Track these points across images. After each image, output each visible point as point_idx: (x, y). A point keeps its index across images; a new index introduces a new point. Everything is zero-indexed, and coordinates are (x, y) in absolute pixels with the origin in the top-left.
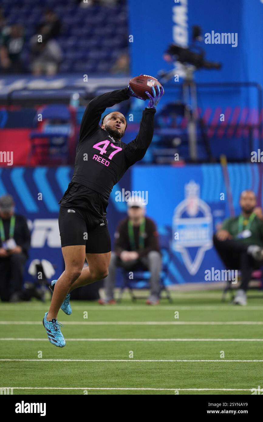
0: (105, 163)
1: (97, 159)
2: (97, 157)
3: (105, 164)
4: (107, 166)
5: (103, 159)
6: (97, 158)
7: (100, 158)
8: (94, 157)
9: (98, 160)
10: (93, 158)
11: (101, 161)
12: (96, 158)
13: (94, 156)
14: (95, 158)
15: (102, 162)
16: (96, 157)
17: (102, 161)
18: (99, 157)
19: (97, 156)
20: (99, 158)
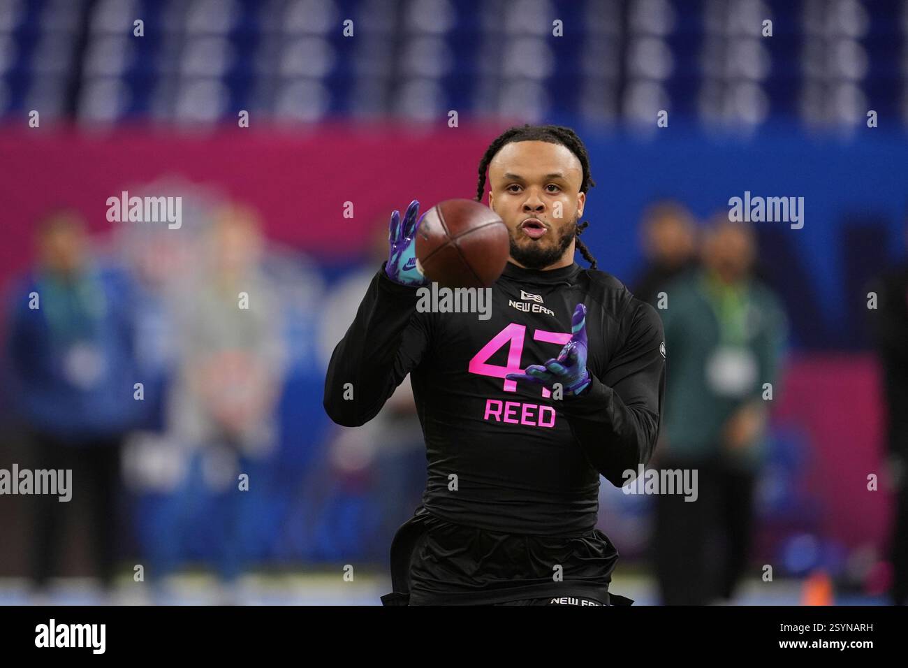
0: (535, 419)
1: (502, 416)
2: (500, 407)
3: (541, 424)
4: (551, 425)
5: (525, 406)
6: (499, 412)
7: (512, 408)
8: (488, 412)
9: (506, 420)
10: (486, 417)
11: (518, 416)
12: (497, 414)
13: (488, 406)
14: (493, 412)
15: (524, 422)
16: (494, 407)
17: (524, 414)
18: (508, 404)
19: (500, 404)
20: (507, 407)
